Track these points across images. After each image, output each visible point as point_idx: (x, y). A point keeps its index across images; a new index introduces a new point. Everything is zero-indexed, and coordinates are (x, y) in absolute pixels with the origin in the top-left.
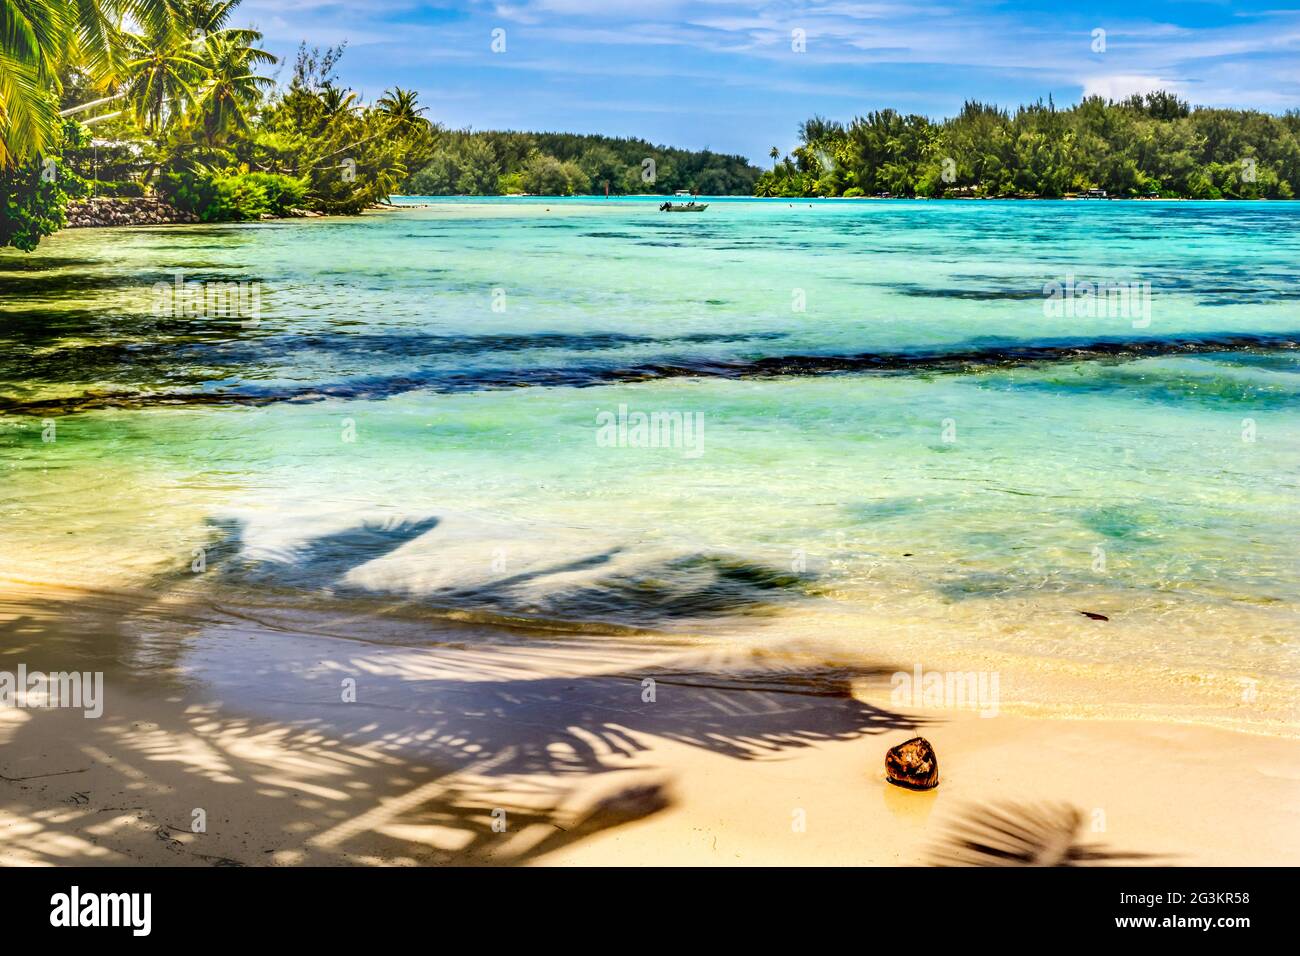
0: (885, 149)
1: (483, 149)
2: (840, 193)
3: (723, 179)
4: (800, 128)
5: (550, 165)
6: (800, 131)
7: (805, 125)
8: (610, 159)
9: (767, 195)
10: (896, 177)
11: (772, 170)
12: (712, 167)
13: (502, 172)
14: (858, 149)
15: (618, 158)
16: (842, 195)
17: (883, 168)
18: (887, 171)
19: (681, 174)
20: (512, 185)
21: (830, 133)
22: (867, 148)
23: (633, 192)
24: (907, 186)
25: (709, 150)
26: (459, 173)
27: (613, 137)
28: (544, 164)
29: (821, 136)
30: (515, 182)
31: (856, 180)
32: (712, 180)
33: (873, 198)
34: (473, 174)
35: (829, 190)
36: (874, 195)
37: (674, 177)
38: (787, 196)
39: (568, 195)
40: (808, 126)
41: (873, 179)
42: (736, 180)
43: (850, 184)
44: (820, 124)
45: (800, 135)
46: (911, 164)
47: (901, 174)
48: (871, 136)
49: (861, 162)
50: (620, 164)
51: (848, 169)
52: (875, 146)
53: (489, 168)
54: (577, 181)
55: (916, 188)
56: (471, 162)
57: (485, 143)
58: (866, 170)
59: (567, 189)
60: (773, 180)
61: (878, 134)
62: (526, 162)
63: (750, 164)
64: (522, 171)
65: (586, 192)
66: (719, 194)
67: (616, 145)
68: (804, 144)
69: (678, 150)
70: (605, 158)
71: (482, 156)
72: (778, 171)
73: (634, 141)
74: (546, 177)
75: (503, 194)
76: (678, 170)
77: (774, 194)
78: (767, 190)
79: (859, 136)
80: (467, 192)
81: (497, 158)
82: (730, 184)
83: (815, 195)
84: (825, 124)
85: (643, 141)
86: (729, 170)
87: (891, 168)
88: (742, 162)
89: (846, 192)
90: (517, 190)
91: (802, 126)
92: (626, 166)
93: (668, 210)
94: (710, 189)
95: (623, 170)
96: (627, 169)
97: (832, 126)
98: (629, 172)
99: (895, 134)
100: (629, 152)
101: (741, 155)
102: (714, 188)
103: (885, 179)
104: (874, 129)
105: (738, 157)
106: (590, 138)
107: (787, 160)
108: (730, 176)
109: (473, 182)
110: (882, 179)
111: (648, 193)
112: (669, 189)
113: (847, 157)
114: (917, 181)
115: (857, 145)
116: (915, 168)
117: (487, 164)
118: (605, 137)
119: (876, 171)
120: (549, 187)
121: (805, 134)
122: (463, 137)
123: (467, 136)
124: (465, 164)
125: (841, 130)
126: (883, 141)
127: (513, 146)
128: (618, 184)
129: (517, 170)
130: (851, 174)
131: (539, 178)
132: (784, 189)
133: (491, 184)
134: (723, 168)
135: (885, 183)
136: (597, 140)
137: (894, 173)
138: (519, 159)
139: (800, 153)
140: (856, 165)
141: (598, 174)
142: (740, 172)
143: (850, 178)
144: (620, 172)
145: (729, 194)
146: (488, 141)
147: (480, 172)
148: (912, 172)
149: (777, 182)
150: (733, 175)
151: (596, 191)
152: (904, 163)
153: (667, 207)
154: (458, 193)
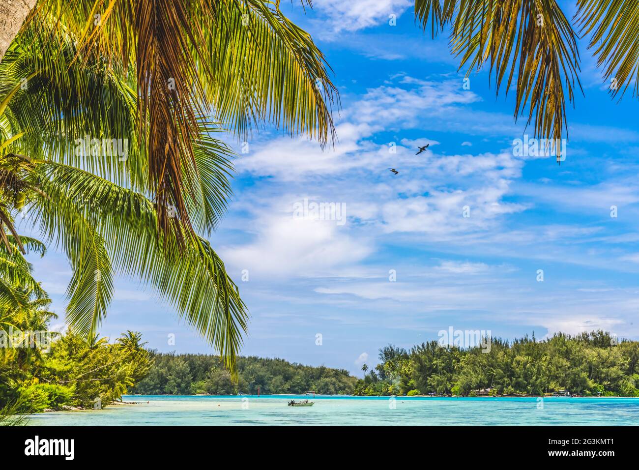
0: (432, 366)
1: (182, 366)
2: (405, 393)
3: (334, 384)
4: (381, 353)
5: (223, 375)
6: (380, 354)
7: (383, 350)
8: (262, 372)
9: (360, 395)
10: (440, 383)
11: (363, 379)
12: (326, 377)
13: (194, 380)
14: (416, 366)
15: (267, 371)
16: (407, 395)
17: (431, 378)
18: (434, 380)
19: (307, 381)
20: (199, 388)
21: (399, 356)
22: (421, 364)
23: (277, 393)
24: (447, 389)
25: (325, 366)
26: (167, 381)
27: (264, 357)
28: (220, 375)
29: (393, 357)
30: (202, 386)
31: (415, 385)
32: (326, 384)
33: (426, 396)
34: (175, 381)
35: (399, 392)
36: (427, 394)
37: (303, 383)
38: (373, 395)
39: (235, 394)
40: (385, 351)
41: (426, 384)
42: (342, 385)
43: (412, 388)
44: (392, 350)
45: (380, 357)
46: (449, 375)
47: (443, 382)
48: (423, 357)
49: (417, 374)
50: (268, 375)
51: (410, 379)
52: (426, 364)
53: (185, 378)
54: (241, 386)
55: (452, 390)
56: (174, 373)
57: (183, 362)
58: (421, 379)
59: (234, 391)
60: (364, 385)
61: (429, 357)
62: (209, 374)
63: (350, 375)
64: (206, 379)
65: (245, 392)
66: (331, 393)
67: (266, 363)
68: (383, 362)
69: (305, 366)
70: (259, 371)
71: (181, 370)
72: (367, 378)
73: (278, 360)
74: (221, 383)
75: (194, 394)
76: (305, 378)
77: (364, 394)
78: (360, 391)
79: (417, 358)
80: (171, 393)
81: (190, 371)
82: (338, 387)
83: (390, 394)
84: (395, 350)
85: (283, 360)
86: (337, 379)
87: (436, 377)
88: (346, 374)
89: (409, 393)
90: (203, 391)
91: (381, 351)
92: (272, 376)
93: (293, 405)
94: (325, 391)
95: (270, 379)
96: (272, 378)
97: (400, 351)
98: (274, 380)
99: (439, 356)
100: (274, 367)
101: (345, 370)
102: (328, 390)
103: (433, 384)
104: (425, 353)
105: (342, 370)
106: (250, 358)
107: (372, 372)
108: (337, 382)
109: (175, 386)
110: (431, 384)
111: (286, 393)
112: (300, 391)
113: (409, 371)
114: (452, 386)
115: (415, 363)
116: (451, 377)
117: (184, 375)
118: (259, 358)
119: (427, 379)
120: (223, 389)
121: (384, 356)
122: (170, 357)
123: (173, 357)
124: (171, 375)
125: (405, 354)
126: (431, 361)
127: (201, 363)
128: (267, 387)
129: (203, 379)
130: (412, 381)
131: (217, 384)
132: (371, 391)
133: (186, 387)
134: (333, 377)
135: (433, 387)
136: (255, 359)
137: (438, 380)
138: (204, 372)
139: (380, 368)
140: (414, 375)
141: (254, 381)
142: (345, 379)
143: (412, 384)
144: (268, 380)
145: (337, 394)
146: (185, 360)
147: (180, 380)
148: (450, 380)
149: (366, 387)
150: (340, 381)
151: (253, 392)
152: (444, 374)
153: (292, 404)
154: (165, 393)
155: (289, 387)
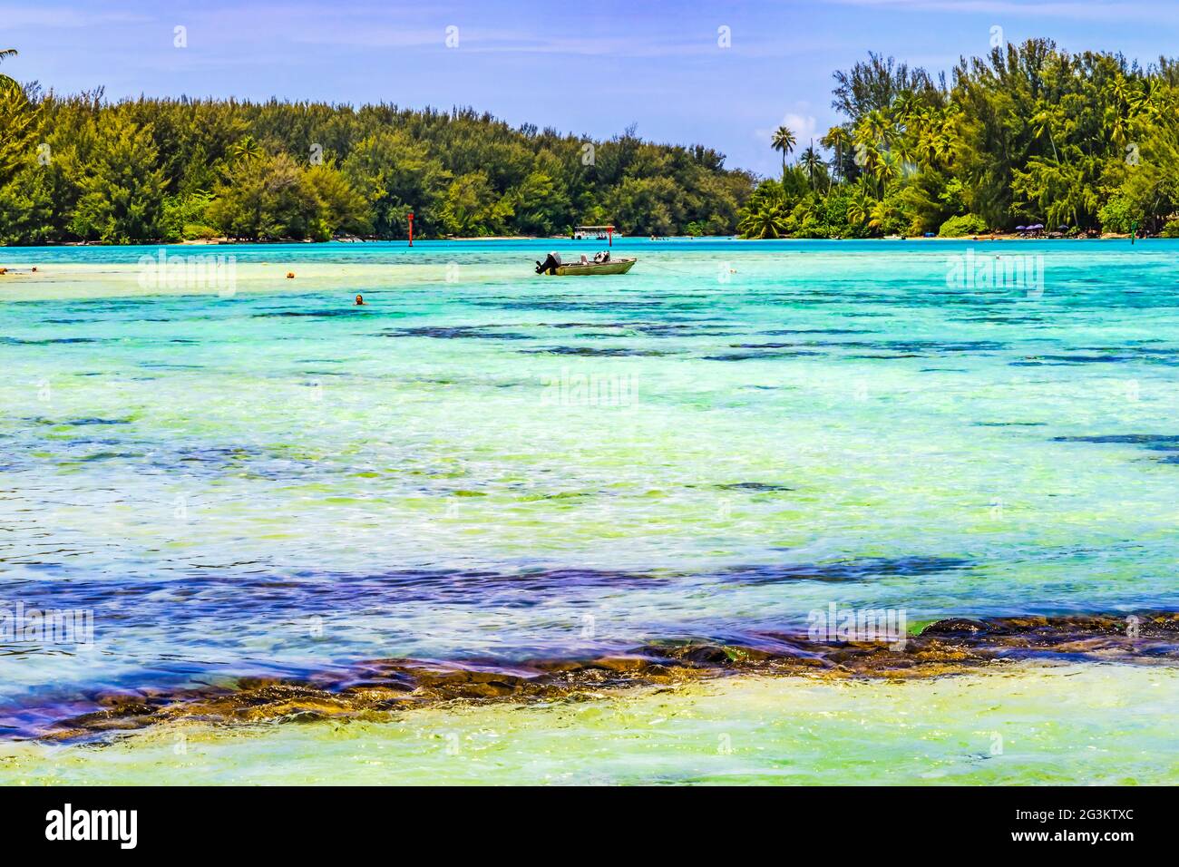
0: (1028, 130)
1: (130, 141)
2: (932, 228)
3: (669, 200)
4: (841, 85)
5: (279, 173)
6: (838, 92)
7: (850, 77)
8: (412, 159)
9: (769, 235)
10: (1057, 190)
11: (778, 178)
12: (641, 174)
13: (172, 190)
14: (969, 129)
15: (430, 156)
16: (936, 232)
17: (1027, 171)
18: (1038, 178)
19: (574, 191)
20: (194, 219)
21: (907, 94)
22: (991, 126)
23: (467, 232)
24: (1082, 210)
25: (637, 135)
26: (77, 193)
27: (418, 108)
28: (264, 173)
29: (886, 102)
30: (202, 212)
31: (968, 199)
32: (642, 201)
33: (1006, 238)
34: (108, 197)
35: (908, 222)
36: (1009, 228)
37: (558, 197)
38: (814, 236)
39: (319, 238)
40: (857, 80)
41: (1006, 195)
42: (697, 203)
43: (954, 209)
44: (883, 75)
45: (837, 99)
46: (1090, 161)
47: (1069, 185)
48: (997, 99)
49: (977, 158)
50: (435, 169)
51: (949, 176)
52: (1007, 123)
53: (142, 183)
54: (340, 209)
55: (1103, 215)
56: (102, 169)
57: (133, 127)
58: (989, 175)
59: (317, 227)
60: (781, 202)
61: (1015, 97)
62: (225, 168)
63: (728, 166)
64: (218, 187)
65: (359, 232)
66: (659, 232)
67: (427, 128)
68: (848, 119)
69: (565, 136)
70: (402, 157)
71: (126, 156)
72: (791, 178)
73: (468, 117)
74: (271, 200)
75: (174, 240)
76: (566, 180)
77: (784, 232)
78: (768, 222)
79: (974, 104)
80: (93, 237)
81: (161, 160)
82: (684, 212)
83: (877, 233)
84: (893, 74)
85: (486, 118)
86: (679, 180)
87: (1045, 171)
88: (710, 161)
89: (945, 226)
90: (206, 229)
91: (843, 79)
92: (448, 174)
93: (553, 273)
94: (638, 224)
95: (442, 184)
96: (451, 180)
97: (909, 79)
98: (455, 187)
99: (1055, 96)
100: (457, 143)
101: (707, 147)
102: (647, 219)
103: (1031, 194)
104: (1006, 84)
105: (700, 150)
106: (367, 111)
107: (810, 155)
108: (682, 194)
109: (107, 213)
110: (1025, 194)
111: (498, 233)
112: (548, 225)
113: (946, 148)
114: (1103, 199)
115: (968, 120)
116: (1098, 169)
117: (138, 174)
118: (401, 109)
119: (1011, 178)
120: (277, 222)
121: (851, 96)
122: (84, 112)
123: (96, 113)
124: (90, 174)
125: (929, 87)
126: (1025, 112)
127: (196, 131)
128: (431, 215)
129: (206, 186)
130: (956, 186)
131: (254, 203)
132: (805, 222)
133: (147, 218)
134: (666, 176)
135: (1032, 204)
136: (385, 116)
137: (1052, 181)
138: (209, 162)
139: (838, 140)
140: (965, 164)
141: (383, 193)
142: (707, 183)
143: (954, 195)
144: (435, 189)
145: (680, 233)
146: (140, 121)
147: (125, 192)
148: (1093, 178)
149: (789, 206)
150: (690, 190)
151: (384, 230)
152: (1074, 158)
153: (551, 265)
154: (74, 238)
155: (511, 213)
